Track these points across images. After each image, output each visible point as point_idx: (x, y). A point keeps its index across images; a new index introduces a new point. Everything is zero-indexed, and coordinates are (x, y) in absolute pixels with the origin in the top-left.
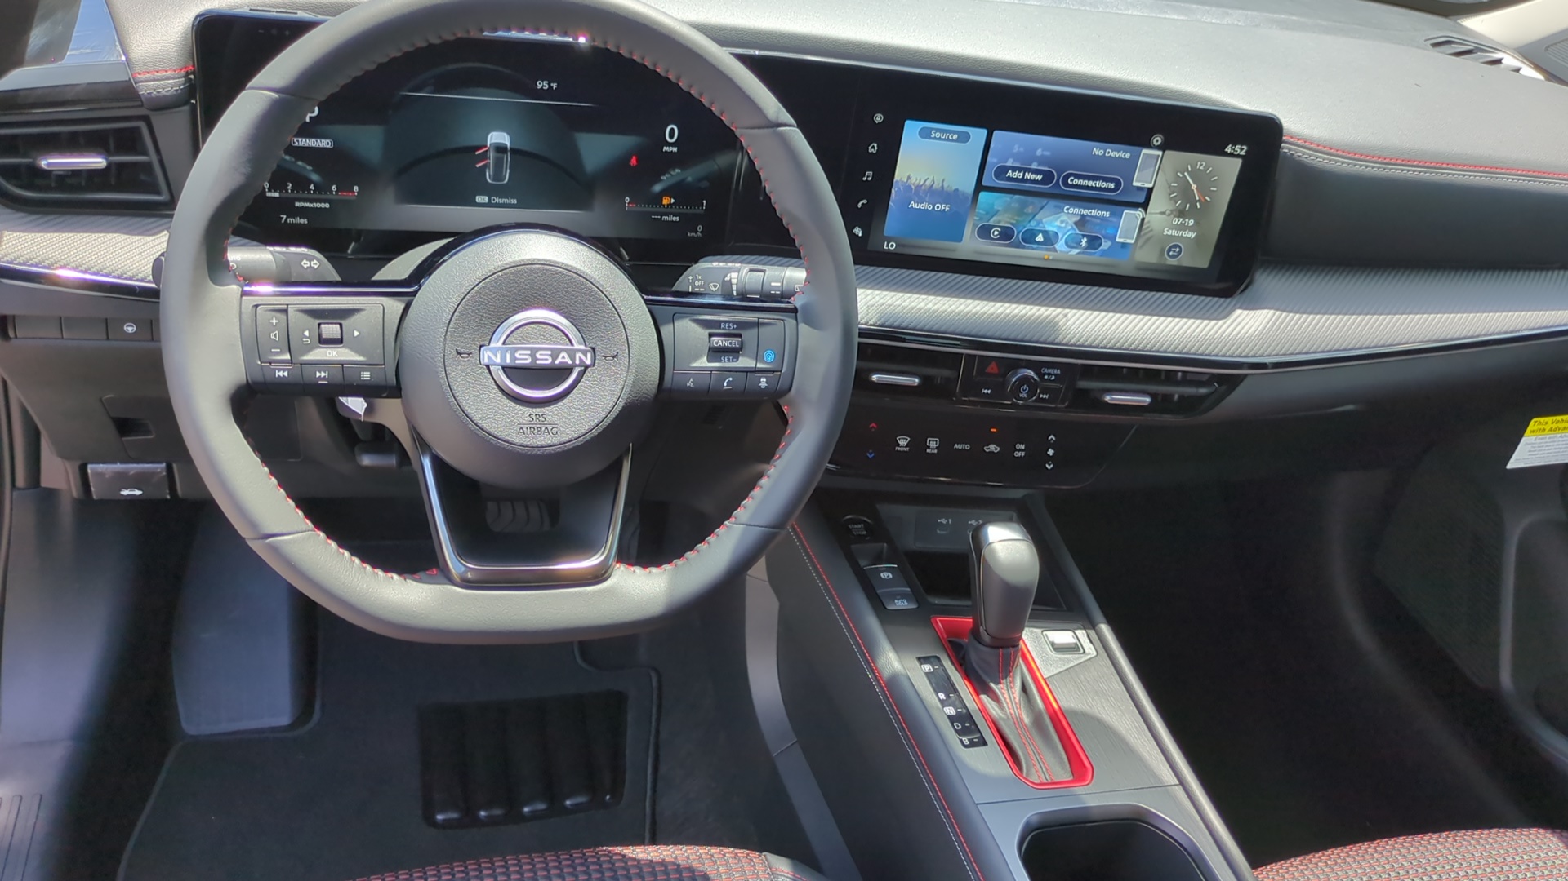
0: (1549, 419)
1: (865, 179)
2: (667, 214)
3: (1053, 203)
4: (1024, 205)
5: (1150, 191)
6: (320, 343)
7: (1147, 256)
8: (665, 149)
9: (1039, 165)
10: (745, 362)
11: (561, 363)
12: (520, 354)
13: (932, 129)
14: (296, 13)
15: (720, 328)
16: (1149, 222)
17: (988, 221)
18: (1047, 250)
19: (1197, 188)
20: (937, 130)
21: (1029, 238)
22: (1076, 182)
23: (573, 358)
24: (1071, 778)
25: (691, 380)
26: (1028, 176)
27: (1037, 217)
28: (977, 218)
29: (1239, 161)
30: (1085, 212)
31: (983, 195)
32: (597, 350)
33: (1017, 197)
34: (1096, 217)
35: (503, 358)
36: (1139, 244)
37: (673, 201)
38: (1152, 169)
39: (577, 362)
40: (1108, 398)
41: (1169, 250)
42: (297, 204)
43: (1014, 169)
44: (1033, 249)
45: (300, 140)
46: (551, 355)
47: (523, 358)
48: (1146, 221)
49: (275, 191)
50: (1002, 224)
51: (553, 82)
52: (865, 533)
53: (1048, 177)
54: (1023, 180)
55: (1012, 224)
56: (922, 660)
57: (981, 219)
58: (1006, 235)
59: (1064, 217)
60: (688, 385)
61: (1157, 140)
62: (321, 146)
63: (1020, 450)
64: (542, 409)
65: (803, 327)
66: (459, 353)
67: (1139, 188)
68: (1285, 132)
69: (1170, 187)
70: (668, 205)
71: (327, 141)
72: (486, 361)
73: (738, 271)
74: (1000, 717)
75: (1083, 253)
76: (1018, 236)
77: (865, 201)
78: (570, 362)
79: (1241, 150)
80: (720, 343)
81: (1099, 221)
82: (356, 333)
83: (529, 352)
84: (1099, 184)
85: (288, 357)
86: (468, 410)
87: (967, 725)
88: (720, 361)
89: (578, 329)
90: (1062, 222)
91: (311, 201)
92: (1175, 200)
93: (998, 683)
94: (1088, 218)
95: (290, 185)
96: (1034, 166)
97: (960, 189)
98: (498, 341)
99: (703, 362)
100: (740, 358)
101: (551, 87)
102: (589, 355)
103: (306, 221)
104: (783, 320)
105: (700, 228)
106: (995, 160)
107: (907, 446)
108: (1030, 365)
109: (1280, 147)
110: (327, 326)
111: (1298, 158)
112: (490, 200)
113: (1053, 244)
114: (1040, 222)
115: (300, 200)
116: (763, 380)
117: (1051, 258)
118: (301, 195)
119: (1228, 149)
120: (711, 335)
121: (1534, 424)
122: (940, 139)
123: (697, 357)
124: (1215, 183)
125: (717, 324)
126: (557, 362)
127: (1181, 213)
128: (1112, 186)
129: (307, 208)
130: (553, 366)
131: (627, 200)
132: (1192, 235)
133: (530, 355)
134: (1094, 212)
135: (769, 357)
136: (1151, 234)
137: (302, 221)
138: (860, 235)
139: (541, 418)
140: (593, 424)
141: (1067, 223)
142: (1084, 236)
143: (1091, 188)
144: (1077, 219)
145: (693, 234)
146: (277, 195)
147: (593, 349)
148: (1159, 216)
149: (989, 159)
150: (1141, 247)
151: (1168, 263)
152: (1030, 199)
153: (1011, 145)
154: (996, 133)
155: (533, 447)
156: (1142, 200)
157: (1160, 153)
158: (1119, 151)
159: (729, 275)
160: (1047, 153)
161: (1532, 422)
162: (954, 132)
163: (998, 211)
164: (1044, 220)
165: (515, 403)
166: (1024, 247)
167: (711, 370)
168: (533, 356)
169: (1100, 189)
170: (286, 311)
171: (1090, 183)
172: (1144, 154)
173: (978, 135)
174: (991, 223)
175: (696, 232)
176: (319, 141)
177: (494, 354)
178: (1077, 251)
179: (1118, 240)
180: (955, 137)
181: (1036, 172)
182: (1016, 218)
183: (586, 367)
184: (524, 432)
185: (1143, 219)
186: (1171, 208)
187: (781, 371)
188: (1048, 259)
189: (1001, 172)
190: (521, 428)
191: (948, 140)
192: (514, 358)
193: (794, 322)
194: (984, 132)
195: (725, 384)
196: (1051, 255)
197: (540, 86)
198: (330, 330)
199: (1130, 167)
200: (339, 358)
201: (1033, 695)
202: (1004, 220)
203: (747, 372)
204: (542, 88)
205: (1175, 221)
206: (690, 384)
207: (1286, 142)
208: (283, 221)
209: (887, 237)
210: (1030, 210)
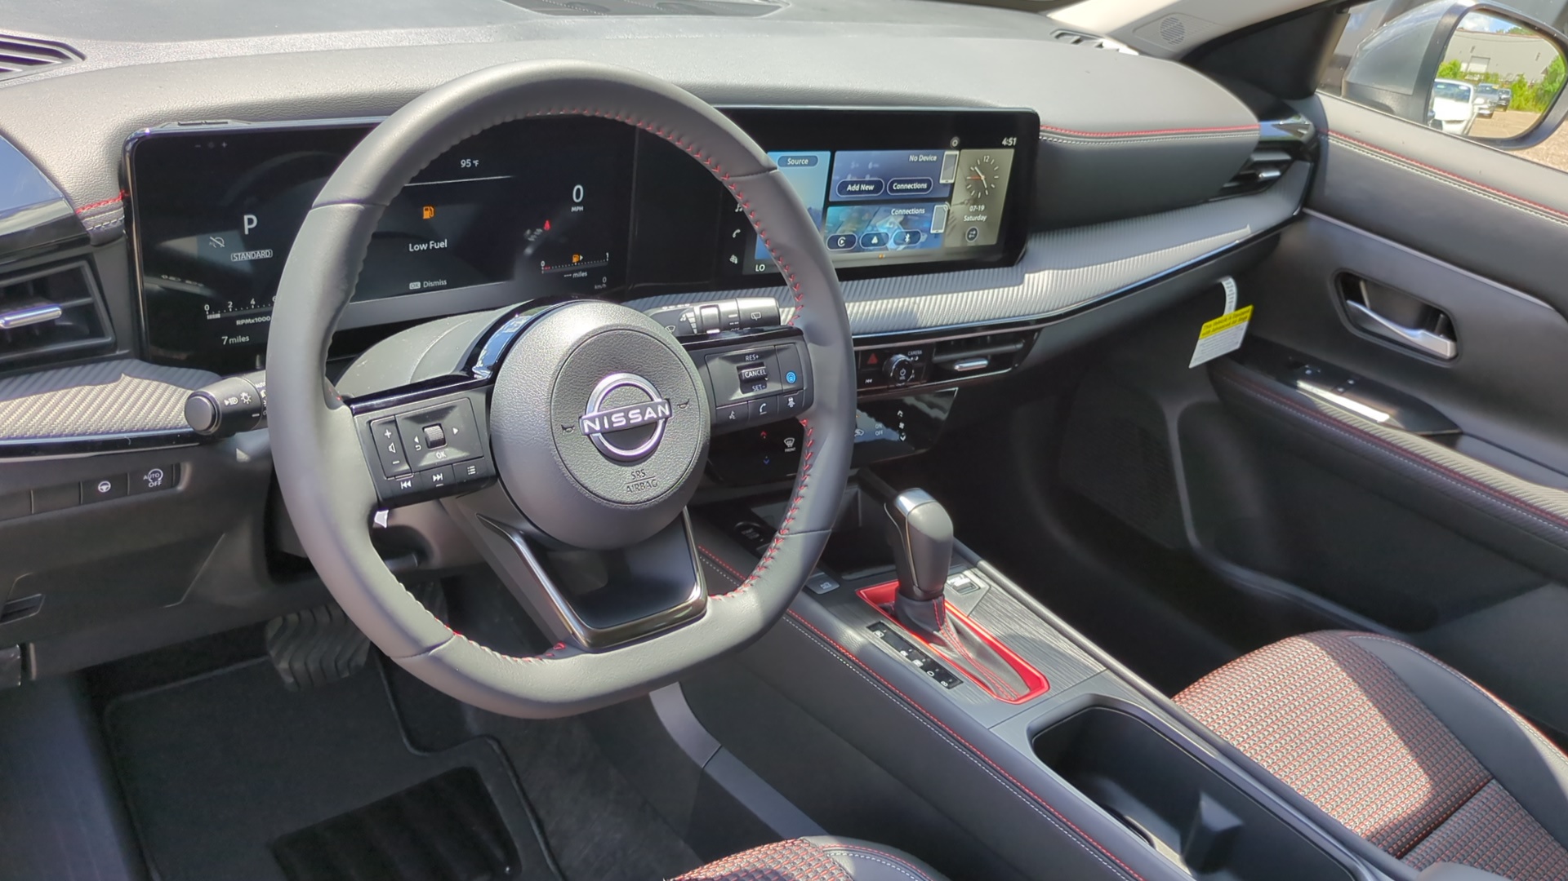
0: (1212, 323)
1: (737, 211)
2: (577, 271)
3: (883, 208)
4: (861, 213)
5: (953, 185)
6: (429, 447)
7: (953, 242)
8: (573, 209)
9: (871, 177)
10: (773, 387)
11: (649, 418)
12: (616, 418)
13: (788, 157)
14: (226, 123)
15: (745, 361)
16: (953, 213)
17: (835, 232)
18: (881, 250)
19: (985, 179)
20: (792, 158)
21: (867, 241)
22: (900, 187)
23: (657, 413)
24: (1028, 691)
25: (733, 413)
26: (864, 187)
27: (872, 223)
28: (826, 231)
29: (1012, 151)
30: (908, 212)
31: (830, 209)
32: (671, 401)
33: (856, 207)
34: (915, 215)
35: (602, 424)
36: (947, 233)
37: (581, 258)
38: (952, 168)
39: (660, 415)
40: (957, 367)
41: (969, 234)
42: (238, 322)
43: (852, 183)
44: (871, 251)
45: (239, 254)
46: (640, 413)
47: (619, 421)
48: (951, 212)
49: (216, 313)
50: (846, 234)
51: (475, 160)
52: (758, 535)
53: (878, 186)
54: (860, 192)
55: (854, 232)
56: (873, 628)
57: (830, 232)
58: (850, 242)
59: (892, 219)
60: (731, 417)
61: (955, 142)
62: (261, 257)
63: (878, 430)
64: (640, 466)
65: (810, 346)
66: (564, 428)
67: (945, 185)
68: (1041, 123)
69: (966, 180)
70: (577, 262)
71: (267, 251)
72: (587, 431)
73: (692, 310)
74: (954, 658)
75: (908, 248)
76: (859, 241)
77: (738, 231)
78: (655, 416)
79: (1012, 141)
80: (751, 375)
81: (917, 218)
82: (455, 431)
83: (622, 414)
84: (917, 186)
85: (406, 467)
86: (583, 480)
87: (937, 670)
88: (752, 390)
89: (653, 384)
90: (890, 224)
91: (252, 316)
92: (970, 190)
93: (939, 630)
94: (909, 217)
95: (231, 303)
96: (868, 178)
97: (813, 207)
98: (593, 410)
99: (739, 395)
100: (768, 384)
101: (473, 164)
102: (667, 406)
103: (248, 339)
104: (794, 343)
105: (605, 279)
106: (838, 178)
107: (793, 446)
108: (904, 350)
109: (1038, 135)
110: (431, 428)
111: (1050, 143)
112: (422, 285)
113: (885, 244)
114: (874, 226)
115: (241, 318)
116: (791, 399)
117: (884, 256)
118: (242, 312)
119: (1004, 143)
120: (740, 369)
121: (1205, 328)
122: (795, 165)
123: (733, 392)
124: (996, 173)
125: (742, 358)
126: (646, 418)
127: (975, 201)
128: (925, 186)
129: (249, 324)
130: (643, 423)
131: (543, 263)
132: (984, 218)
133: (624, 416)
134: (914, 211)
135: (791, 378)
136: (955, 222)
137: (243, 339)
138: (736, 262)
139: (641, 474)
140: (684, 469)
141: (894, 224)
142: (907, 233)
143: (910, 190)
144: (901, 219)
145: (599, 286)
146: (218, 316)
147: (668, 400)
148: (960, 206)
149: (834, 177)
150: (949, 234)
151: (969, 245)
152: (866, 208)
153: (851, 161)
154: (838, 154)
155: (641, 502)
156: (947, 195)
157: (957, 153)
158: (928, 155)
159: (684, 316)
160: (876, 166)
161: (1203, 327)
162: (805, 157)
163: (843, 222)
164: (877, 225)
165: (618, 465)
166: (863, 251)
167: (747, 400)
168: (626, 417)
169: (917, 190)
170: (395, 421)
171: (909, 186)
172: (947, 155)
173: (823, 157)
174: (838, 233)
175: (601, 283)
176: (258, 252)
177: (592, 419)
178: (902, 247)
179: (932, 232)
180: (806, 161)
181: (869, 183)
182: (856, 226)
183: (667, 418)
184: (630, 490)
185: (949, 211)
186: (968, 198)
187: (802, 389)
188: (882, 258)
189: (843, 187)
190: (628, 487)
191: (801, 165)
192: (611, 423)
193: (803, 343)
194: (828, 154)
195: (761, 410)
196: (882, 254)
197: (463, 165)
198: (434, 432)
199: (935, 168)
200: (448, 458)
201: (967, 632)
202: (847, 229)
203: (776, 395)
204: (465, 167)
205: (972, 208)
206: (732, 416)
207: (1044, 131)
208: (225, 343)
209: (758, 260)
210: (866, 217)
